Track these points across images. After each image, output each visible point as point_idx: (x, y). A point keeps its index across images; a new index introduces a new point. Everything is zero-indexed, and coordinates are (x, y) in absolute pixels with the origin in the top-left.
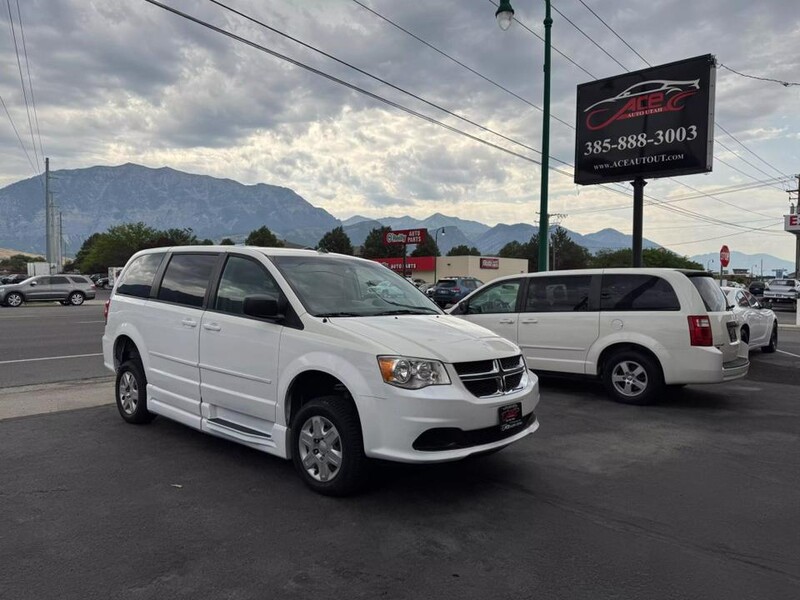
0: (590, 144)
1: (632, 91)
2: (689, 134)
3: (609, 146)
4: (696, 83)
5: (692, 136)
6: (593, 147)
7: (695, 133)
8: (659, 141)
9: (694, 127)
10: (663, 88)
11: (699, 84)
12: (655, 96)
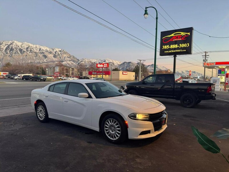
0: (164, 46)
1: (174, 34)
2: (187, 45)
3: (168, 47)
4: (189, 34)
5: (188, 46)
6: (164, 47)
7: (188, 45)
8: (180, 46)
9: (188, 44)
10: (181, 34)
11: (190, 34)
12: (180, 36)
